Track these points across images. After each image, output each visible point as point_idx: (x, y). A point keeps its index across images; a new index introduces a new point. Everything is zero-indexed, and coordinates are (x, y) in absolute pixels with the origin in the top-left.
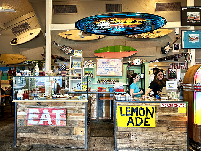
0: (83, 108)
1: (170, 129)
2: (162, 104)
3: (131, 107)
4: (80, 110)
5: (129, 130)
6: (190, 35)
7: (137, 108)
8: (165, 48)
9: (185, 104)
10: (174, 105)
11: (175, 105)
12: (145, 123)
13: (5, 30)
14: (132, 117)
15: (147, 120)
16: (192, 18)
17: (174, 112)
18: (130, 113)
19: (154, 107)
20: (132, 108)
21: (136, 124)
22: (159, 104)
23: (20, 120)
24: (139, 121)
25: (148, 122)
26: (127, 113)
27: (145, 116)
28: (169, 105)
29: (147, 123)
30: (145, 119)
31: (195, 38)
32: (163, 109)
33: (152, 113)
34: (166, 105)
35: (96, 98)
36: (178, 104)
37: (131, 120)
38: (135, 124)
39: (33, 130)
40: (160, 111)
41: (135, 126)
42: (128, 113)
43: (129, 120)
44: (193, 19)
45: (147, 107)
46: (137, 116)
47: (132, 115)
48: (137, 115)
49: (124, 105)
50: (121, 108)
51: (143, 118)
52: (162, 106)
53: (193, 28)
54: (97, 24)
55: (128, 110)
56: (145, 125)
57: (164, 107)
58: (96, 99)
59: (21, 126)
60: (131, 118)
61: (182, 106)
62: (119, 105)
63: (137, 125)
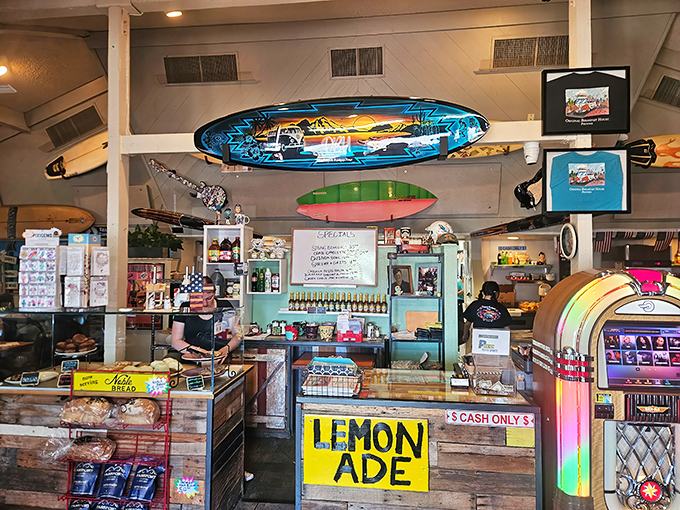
0: (197, 418)
1: (479, 501)
2: (450, 412)
3: (348, 419)
4: (188, 423)
5: (341, 497)
6: (573, 168)
7: (367, 423)
8: (528, 189)
9: (531, 417)
10: (491, 419)
11: (496, 419)
12: (393, 477)
13: (27, 132)
14: (351, 453)
15: (400, 466)
16: (583, 108)
17: (493, 442)
18: (346, 439)
19: (425, 424)
20: (353, 423)
21: (364, 477)
22: (439, 412)
23: (6, 448)
24: (373, 468)
25: (402, 472)
26: (334, 439)
27: (392, 453)
28: (475, 418)
29: (398, 477)
30: (394, 461)
31: (593, 177)
32: (455, 431)
33: (416, 444)
34: (464, 417)
35: (283, 360)
36: (508, 414)
37: (347, 463)
38: (360, 479)
39: (43, 481)
40: (445, 436)
41: (360, 484)
42: (339, 440)
43: (342, 463)
44: (587, 112)
45: (400, 420)
46: (366, 452)
47: (352, 447)
48: (367, 447)
49: (325, 412)
50: (317, 422)
51: (387, 457)
52: (450, 421)
53: (584, 141)
54: (263, 136)
55: (340, 428)
56: (394, 482)
57: (459, 422)
58: (284, 365)
59: (9, 469)
60: (346, 457)
61: (521, 421)
62: (310, 411)
63: (365, 480)
